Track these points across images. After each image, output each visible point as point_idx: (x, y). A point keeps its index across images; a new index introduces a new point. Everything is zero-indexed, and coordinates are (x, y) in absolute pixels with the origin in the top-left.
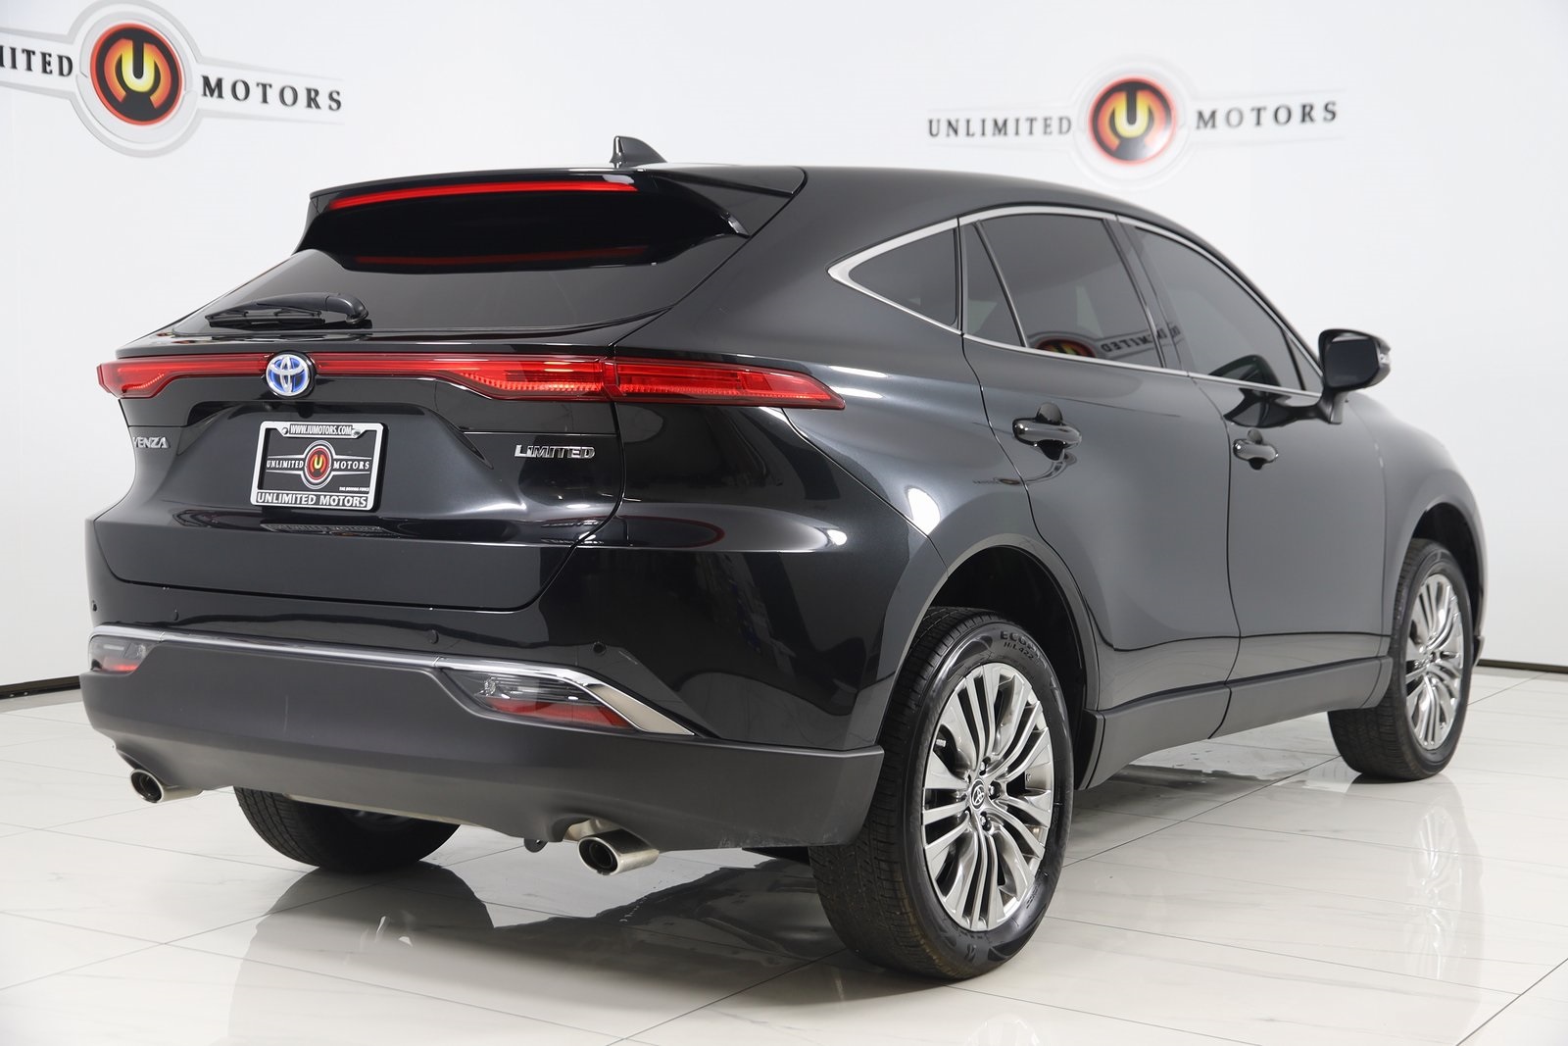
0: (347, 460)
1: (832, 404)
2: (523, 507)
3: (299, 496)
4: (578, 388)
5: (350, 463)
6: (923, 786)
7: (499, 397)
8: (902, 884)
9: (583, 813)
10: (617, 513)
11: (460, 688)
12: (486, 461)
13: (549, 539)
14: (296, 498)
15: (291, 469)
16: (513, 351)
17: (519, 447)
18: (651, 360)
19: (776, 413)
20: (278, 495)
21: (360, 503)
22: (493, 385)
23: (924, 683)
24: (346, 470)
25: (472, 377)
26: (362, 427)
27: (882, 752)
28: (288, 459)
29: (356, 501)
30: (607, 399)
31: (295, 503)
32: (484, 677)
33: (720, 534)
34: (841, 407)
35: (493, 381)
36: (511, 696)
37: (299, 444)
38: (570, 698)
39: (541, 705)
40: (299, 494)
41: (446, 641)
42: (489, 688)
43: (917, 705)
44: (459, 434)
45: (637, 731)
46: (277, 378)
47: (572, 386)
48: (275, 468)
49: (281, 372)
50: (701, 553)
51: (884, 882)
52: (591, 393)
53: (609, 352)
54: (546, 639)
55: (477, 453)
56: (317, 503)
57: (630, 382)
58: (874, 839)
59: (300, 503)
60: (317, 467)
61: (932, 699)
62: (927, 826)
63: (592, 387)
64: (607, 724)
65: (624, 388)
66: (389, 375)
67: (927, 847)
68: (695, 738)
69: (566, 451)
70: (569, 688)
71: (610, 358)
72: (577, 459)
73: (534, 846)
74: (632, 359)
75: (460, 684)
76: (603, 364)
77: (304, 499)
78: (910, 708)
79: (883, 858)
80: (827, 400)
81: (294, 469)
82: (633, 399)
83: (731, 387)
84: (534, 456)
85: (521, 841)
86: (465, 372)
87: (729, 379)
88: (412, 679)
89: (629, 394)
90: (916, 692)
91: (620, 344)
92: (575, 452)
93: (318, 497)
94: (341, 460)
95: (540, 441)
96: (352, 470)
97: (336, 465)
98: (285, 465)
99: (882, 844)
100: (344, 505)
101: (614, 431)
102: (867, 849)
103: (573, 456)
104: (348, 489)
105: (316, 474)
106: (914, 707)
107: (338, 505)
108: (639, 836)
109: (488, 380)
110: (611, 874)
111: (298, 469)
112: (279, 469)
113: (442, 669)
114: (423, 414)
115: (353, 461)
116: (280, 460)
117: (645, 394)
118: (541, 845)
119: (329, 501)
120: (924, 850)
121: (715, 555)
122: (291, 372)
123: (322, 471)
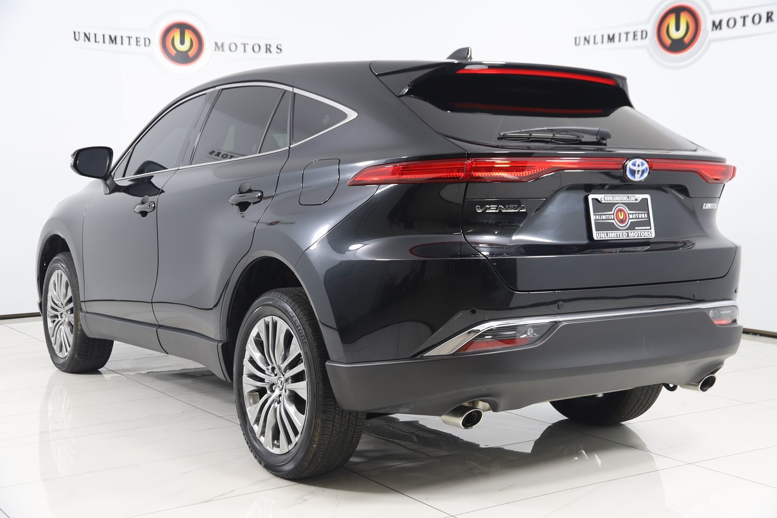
0: (636, 214)
3: (618, 234)
5: (637, 215)
14: (617, 234)
15: (607, 219)
17: (704, 204)
20: (607, 233)
21: (648, 234)
24: (636, 218)
26: (640, 197)
28: (605, 215)
29: (646, 234)
31: (617, 237)
37: (609, 206)
40: (618, 232)
46: (633, 172)
49: (636, 168)
56: (628, 236)
59: (620, 237)
60: (621, 218)
77: (621, 235)
81: (609, 219)
93: (628, 233)
94: (633, 214)
96: (639, 218)
97: (631, 216)
98: (604, 218)
100: (641, 236)
104: (640, 228)
105: (622, 221)
107: (638, 236)
111: (611, 219)
112: (600, 220)
115: (639, 214)
116: (600, 215)
119: (633, 235)
123: (624, 219)
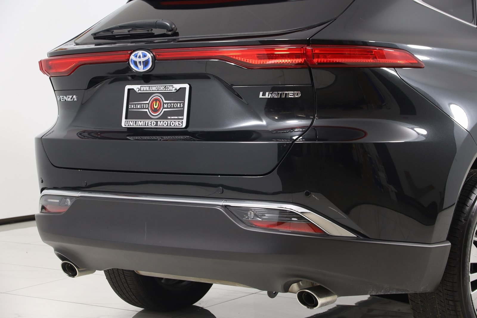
0: (171, 103)
1: (417, 66)
2: (264, 123)
3: (147, 122)
4: (292, 62)
5: (172, 104)
6: (469, 261)
7: (250, 67)
8: (461, 312)
9: (298, 277)
10: (314, 124)
11: (236, 216)
12: (243, 100)
13: (277, 139)
14: (145, 123)
15: (142, 109)
16: (259, 43)
17: (261, 93)
18: (329, 46)
19: (391, 71)
20: (136, 122)
21: (179, 124)
22: (248, 62)
23: (468, 208)
24: (171, 108)
25: (237, 58)
26: (178, 86)
27: (450, 244)
28: (140, 104)
29: (177, 123)
30: (307, 66)
31: (145, 125)
32: (248, 209)
33: (366, 134)
34: (422, 66)
35: (248, 60)
36: (263, 219)
37: (145, 96)
38: (293, 219)
39: (279, 224)
40: (147, 121)
41: (227, 193)
42: (251, 215)
43: (465, 220)
44: (230, 88)
45: (328, 235)
46: (135, 63)
47: (289, 61)
48: (134, 109)
49: (138, 60)
50: (355, 143)
51: (451, 311)
52: (298, 64)
53: (308, 42)
54: (281, 190)
55: (238, 95)
56: (157, 125)
57: (318, 57)
58: (445, 289)
59: (148, 125)
60: (155, 107)
61: (472, 216)
62: (472, 282)
63: (300, 60)
64: (312, 232)
65: (315, 60)
66: (194, 59)
67: (472, 293)
68: (357, 238)
69: (286, 94)
70: (292, 214)
71: (308, 45)
72: (292, 98)
73: (272, 295)
74: (320, 45)
75: (236, 214)
76: (306, 48)
77: (149, 123)
78: (461, 221)
79: (450, 299)
80: (415, 63)
81: (144, 109)
82: (321, 66)
83: (369, 58)
84: (269, 97)
85: (266, 292)
86: (233, 56)
87: (368, 54)
88: (211, 211)
89: (319, 64)
90: (464, 213)
91: (313, 38)
92: (291, 94)
93: (157, 122)
94: (168, 103)
95: (273, 90)
96: (174, 108)
97: (165, 106)
98: (139, 107)
99: (450, 292)
100: (170, 125)
101: (310, 82)
102: (441, 294)
103: (290, 96)
104: (172, 117)
105: (155, 111)
106: (463, 221)
107: (167, 125)
108: (329, 289)
109: (245, 59)
110: (315, 308)
111: (146, 108)
112: (135, 109)
113: (226, 206)
114: (209, 78)
115: (174, 103)
116: (135, 104)
117: (327, 63)
118: (276, 294)
119: (163, 124)
120: (471, 295)
121: (362, 144)
122: (143, 59)
123: (158, 109)
